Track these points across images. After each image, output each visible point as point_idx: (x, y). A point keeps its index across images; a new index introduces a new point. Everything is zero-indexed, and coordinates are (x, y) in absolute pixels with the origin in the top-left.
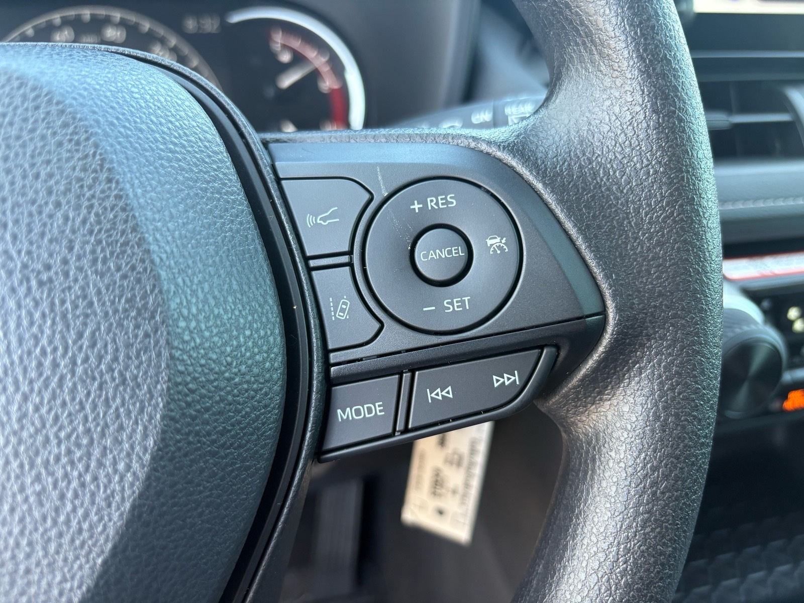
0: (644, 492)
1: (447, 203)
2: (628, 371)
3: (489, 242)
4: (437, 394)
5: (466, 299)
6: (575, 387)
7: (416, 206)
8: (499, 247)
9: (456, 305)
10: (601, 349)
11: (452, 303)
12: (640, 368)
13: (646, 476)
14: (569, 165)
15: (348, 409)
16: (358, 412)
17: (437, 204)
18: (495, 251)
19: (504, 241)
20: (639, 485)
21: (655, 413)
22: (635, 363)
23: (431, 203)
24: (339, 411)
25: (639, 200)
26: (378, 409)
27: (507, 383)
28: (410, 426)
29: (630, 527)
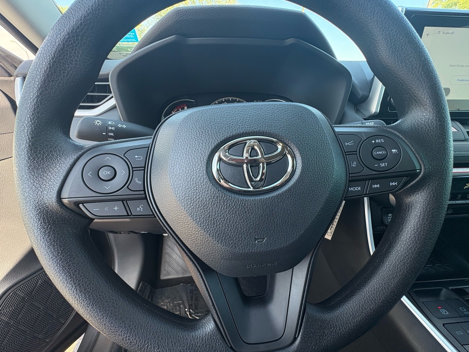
0: (430, 215)
1: (381, 141)
2: (425, 185)
3: (393, 151)
4: (378, 186)
5: (386, 163)
6: (407, 188)
7: (373, 142)
8: (395, 152)
9: (383, 165)
10: (418, 178)
11: (382, 164)
12: (429, 184)
13: (430, 211)
14: (412, 134)
15: (352, 188)
16: (354, 189)
17: (379, 141)
18: (394, 153)
19: (397, 150)
20: (428, 213)
21: (433, 195)
22: (427, 183)
23: (377, 141)
24: (349, 188)
25: (433, 142)
26: (359, 188)
27: (394, 185)
28: (367, 193)
29: (425, 223)
